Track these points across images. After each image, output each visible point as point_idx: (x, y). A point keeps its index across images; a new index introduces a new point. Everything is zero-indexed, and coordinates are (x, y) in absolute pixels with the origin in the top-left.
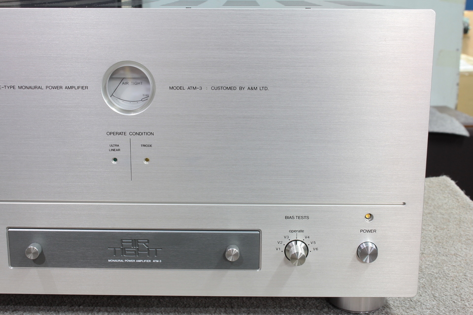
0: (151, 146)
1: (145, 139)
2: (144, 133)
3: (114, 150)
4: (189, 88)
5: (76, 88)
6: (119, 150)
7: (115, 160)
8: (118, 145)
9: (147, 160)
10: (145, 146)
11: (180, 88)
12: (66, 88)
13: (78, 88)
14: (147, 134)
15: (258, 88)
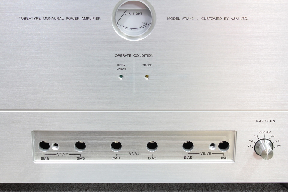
0: (151, 65)
1: (146, 60)
2: (145, 55)
3: (121, 69)
4: (183, 19)
5: (91, 19)
6: (125, 69)
7: (121, 76)
8: (124, 65)
9: (147, 76)
10: (145, 65)
11: (176, 19)
12: (83, 19)
13: (93, 18)
14: (148, 56)
15: (240, 19)
